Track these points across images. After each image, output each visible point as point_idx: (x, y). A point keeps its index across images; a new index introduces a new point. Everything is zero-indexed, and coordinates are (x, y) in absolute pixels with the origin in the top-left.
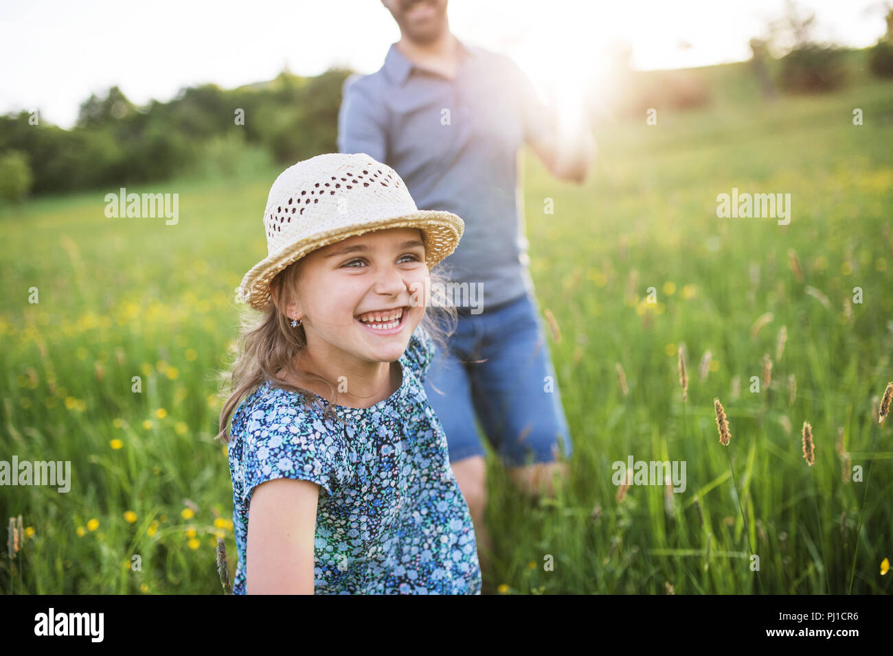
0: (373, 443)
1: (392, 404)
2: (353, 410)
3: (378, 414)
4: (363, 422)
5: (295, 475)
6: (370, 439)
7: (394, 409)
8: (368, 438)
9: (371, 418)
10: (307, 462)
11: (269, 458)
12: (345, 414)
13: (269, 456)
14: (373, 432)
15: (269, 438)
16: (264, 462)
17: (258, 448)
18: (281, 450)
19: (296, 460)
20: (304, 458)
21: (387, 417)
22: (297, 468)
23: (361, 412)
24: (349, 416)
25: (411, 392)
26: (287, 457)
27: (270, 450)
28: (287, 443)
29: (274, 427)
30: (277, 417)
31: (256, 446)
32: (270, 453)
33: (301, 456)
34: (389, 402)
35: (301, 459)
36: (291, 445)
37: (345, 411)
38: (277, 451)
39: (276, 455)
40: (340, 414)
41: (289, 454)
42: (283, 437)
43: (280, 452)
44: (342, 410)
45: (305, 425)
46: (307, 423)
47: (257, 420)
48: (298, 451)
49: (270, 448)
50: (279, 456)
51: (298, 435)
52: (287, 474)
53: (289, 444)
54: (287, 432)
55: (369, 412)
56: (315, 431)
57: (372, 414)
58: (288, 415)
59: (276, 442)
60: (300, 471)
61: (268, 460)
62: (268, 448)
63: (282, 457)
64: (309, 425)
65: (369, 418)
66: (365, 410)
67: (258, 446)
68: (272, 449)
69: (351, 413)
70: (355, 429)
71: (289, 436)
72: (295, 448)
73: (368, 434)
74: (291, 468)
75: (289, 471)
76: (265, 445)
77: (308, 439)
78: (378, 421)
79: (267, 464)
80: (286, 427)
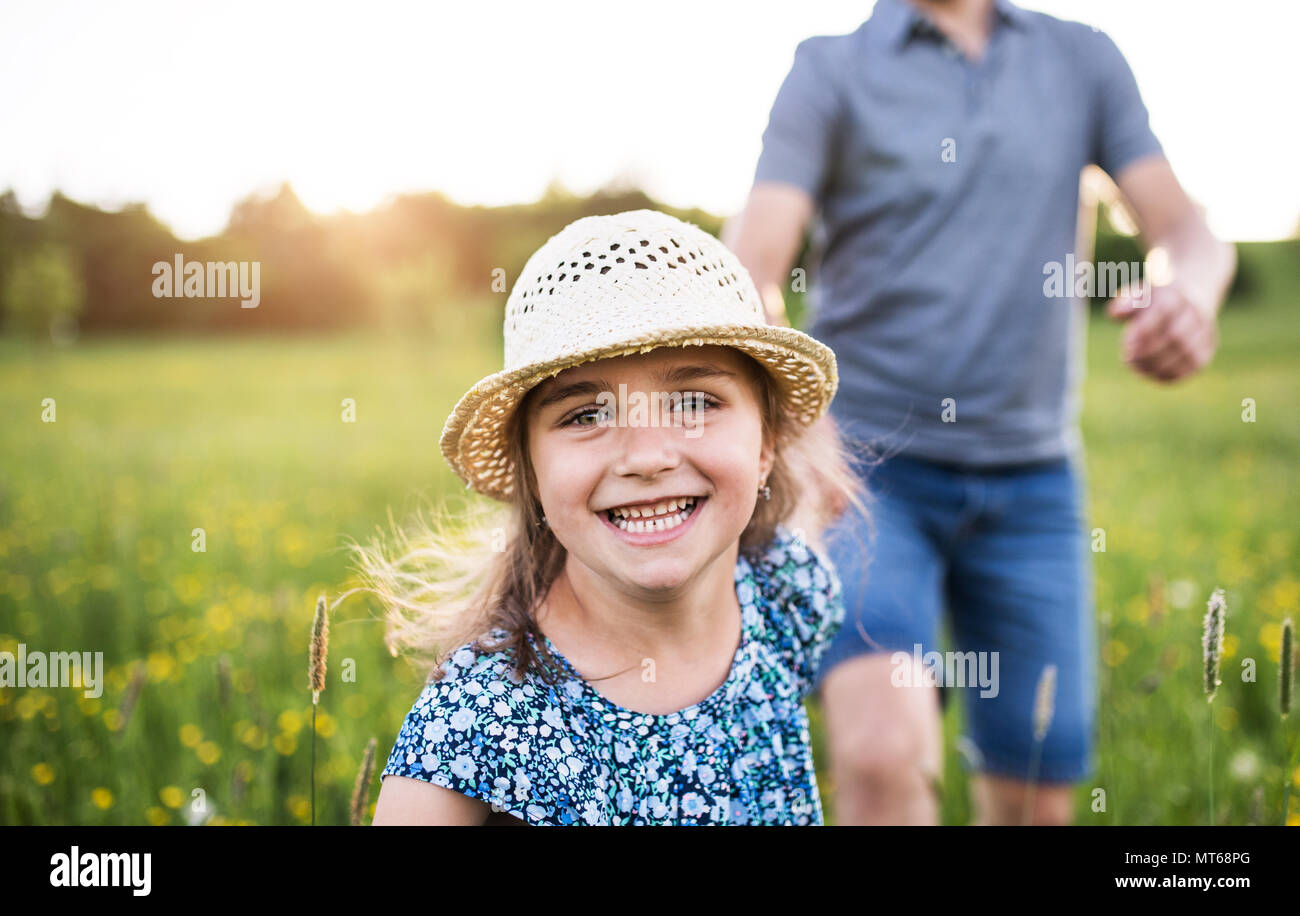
0: (671, 786)
1: (710, 711)
2: (634, 714)
3: (685, 730)
4: (653, 741)
5: (475, 791)
6: (666, 774)
7: (715, 722)
8: (661, 772)
9: (668, 736)
10: (503, 773)
11: (442, 744)
12: (618, 720)
13: (443, 740)
14: (671, 763)
15: (457, 706)
16: (431, 746)
17: (434, 718)
18: (465, 738)
19: (486, 763)
20: (500, 764)
21: (701, 736)
22: (482, 778)
23: (650, 721)
24: (624, 725)
25: (749, 693)
26: (471, 755)
27: (450, 730)
28: (479, 729)
29: (474, 688)
30: (487, 673)
31: (432, 712)
32: (446, 737)
33: (495, 758)
34: (705, 708)
35: (494, 765)
36: (483, 735)
37: (620, 715)
38: (459, 737)
39: (453, 745)
40: (610, 717)
41: (477, 751)
42: (478, 715)
43: (463, 742)
44: (615, 712)
45: (527, 707)
46: (534, 706)
47: (456, 666)
48: (493, 748)
49: (452, 727)
50: (459, 749)
51: (504, 721)
52: (462, 786)
53: (482, 732)
54: (488, 710)
55: (665, 724)
56: (540, 723)
57: (670, 727)
58: (505, 678)
59: (465, 719)
60: (485, 786)
61: (439, 748)
62: (447, 726)
63: (463, 753)
64: (535, 711)
65: (664, 734)
66: (656, 718)
67: (436, 714)
68: (453, 732)
69: (629, 720)
70: (634, 748)
71: (488, 716)
72: (488, 743)
73: (661, 763)
74: (471, 777)
75: (467, 781)
76: (446, 717)
77: (520, 732)
78: (683, 744)
79: (434, 752)
80: (491, 699)
